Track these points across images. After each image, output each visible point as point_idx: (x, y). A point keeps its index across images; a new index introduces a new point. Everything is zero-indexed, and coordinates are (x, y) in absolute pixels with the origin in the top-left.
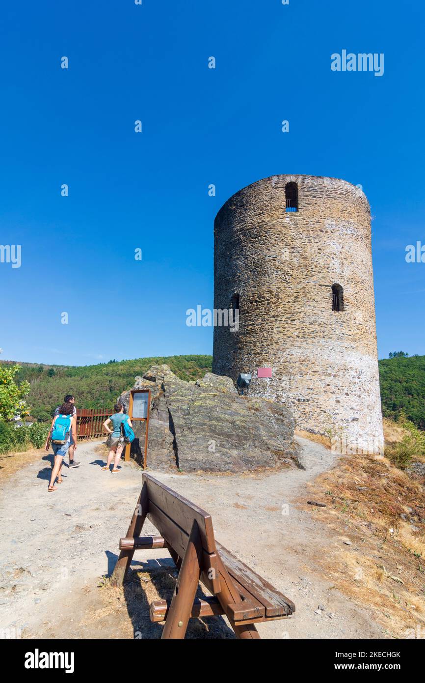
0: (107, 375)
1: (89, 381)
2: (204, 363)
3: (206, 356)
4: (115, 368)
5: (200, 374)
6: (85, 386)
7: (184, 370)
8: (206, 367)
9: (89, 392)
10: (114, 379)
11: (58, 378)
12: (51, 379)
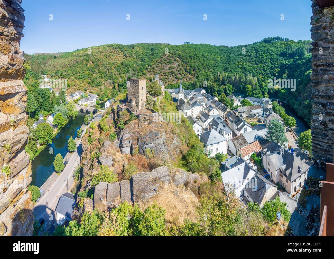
0: (75, 56)
1: (68, 60)
2: (115, 47)
3: (115, 44)
4: (78, 53)
5: (113, 52)
6: (67, 62)
7: (106, 51)
8: (116, 49)
9: (69, 64)
10: (78, 58)
11: (58, 59)
12: (55, 60)
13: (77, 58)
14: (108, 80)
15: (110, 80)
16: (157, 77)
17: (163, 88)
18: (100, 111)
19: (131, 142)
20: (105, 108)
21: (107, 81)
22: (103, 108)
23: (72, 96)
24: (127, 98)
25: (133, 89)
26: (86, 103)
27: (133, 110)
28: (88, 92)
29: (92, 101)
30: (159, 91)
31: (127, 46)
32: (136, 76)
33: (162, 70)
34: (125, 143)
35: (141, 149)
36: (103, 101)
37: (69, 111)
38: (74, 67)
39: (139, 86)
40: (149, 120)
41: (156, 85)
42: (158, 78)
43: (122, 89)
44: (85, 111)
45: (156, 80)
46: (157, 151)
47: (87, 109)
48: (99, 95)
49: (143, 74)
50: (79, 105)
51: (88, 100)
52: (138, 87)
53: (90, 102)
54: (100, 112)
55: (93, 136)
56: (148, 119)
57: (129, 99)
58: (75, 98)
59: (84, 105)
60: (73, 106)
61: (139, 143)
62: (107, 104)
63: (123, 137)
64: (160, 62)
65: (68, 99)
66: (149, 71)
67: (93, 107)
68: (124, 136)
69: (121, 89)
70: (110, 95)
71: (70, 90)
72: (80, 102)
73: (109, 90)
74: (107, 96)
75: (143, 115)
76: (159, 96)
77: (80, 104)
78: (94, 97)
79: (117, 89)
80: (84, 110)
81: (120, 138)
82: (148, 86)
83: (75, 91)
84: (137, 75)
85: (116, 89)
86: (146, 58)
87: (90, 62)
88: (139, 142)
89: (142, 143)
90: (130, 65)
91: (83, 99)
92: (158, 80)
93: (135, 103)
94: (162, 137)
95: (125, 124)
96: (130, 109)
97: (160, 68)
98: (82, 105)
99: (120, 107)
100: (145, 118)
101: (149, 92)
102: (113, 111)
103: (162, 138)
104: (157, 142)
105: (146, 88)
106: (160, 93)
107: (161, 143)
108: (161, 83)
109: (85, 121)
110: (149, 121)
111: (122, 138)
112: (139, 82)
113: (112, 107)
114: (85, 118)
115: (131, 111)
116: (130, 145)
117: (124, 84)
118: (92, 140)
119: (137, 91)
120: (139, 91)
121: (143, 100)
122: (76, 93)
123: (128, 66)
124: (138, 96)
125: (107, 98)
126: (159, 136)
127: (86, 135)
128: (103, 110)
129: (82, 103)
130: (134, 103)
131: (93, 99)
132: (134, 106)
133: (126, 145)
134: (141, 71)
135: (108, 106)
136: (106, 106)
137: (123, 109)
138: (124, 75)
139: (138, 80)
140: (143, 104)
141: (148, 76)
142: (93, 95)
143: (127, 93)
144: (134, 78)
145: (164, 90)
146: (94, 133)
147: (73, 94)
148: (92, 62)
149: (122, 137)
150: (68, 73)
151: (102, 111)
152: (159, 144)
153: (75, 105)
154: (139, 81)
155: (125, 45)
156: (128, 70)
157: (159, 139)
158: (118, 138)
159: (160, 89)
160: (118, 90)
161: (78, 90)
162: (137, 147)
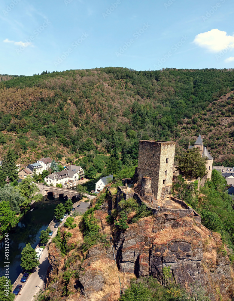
13: (41, 90)
14: (104, 141)
15: (108, 139)
16: (199, 140)
17: (209, 164)
18: (86, 197)
19: (137, 254)
20: (96, 191)
21: (101, 141)
22: (92, 191)
23: (32, 168)
24: (136, 175)
25: (148, 161)
26: (59, 182)
27: (146, 199)
28: (63, 160)
29: (71, 179)
30: (200, 169)
31: (146, 73)
32: (158, 136)
33: (212, 128)
34: (127, 255)
35: (153, 269)
36: (92, 178)
37: (25, 198)
38: (35, 108)
39: (161, 156)
40: (174, 219)
41: (196, 156)
42: (202, 144)
43: (128, 160)
44: (56, 196)
45: (196, 147)
46: (183, 277)
47: (62, 192)
48: (84, 168)
49: (172, 132)
50: (45, 187)
51: (64, 175)
52: (159, 158)
53: (67, 179)
54: (86, 199)
55: (71, 241)
56: (172, 217)
57: (140, 177)
58: (39, 172)
59: (55, 186)
60: (31, 187)
61: (151, 258)
62: (100, 185)
63: (124, 244)
64: (210, 110)
65: (23, 175)
66: (184, 128)
67: (73, 188)
68: (125, 242)
69: (128, 158)
70: (105, 168)
71: (27, 156)
72: (48, 179)
73: (105, 158)
74: (100, 169)
75: (164, 209)
76: (199, 178)
77: (48, 183)
78: (76, 171)
79: (120, 158)
80: (56, 194)
81: (119, 246)
82: (179, 156)
83: (38, 158)
84: (160, 133)
85: (117, 158)
86: (182, 101)
87: (69, 101)
88: (152, 256)
89: (156, 258)
90: (147, 112)
91: (54, 174)
92: (202, 147)
93: (150, 186)
94: (197, 255)
95: (130, 222)
96: (141, 195)
97: (208, 122)
98: (52, 185)
99: (122, 192)
100: (166, 215)
101: (179, 169)
102: (108, 196)
103: (197, 257)
104: (186, 262)
105: (173, 160)
106: (201, 173)
107: (193, 266)
108: (206, 154)
109: (56, 215)
110: (173, 222)
111: (121, 247)
112: (162, 149)
113: (108, 190)
114: (57, 209)
115: (142, 200)
116: (136, 258)
117: (133, 149)
118: (68, 248)
119: (156, 165)
120: (161, 164)
121: (166, 182)
122: (40, 162)
123: (143, 116)
124: (158, 173)
125: (100, 174)
126: (190, 253)
127: (56, 240)
128: (92, 195)
129: (52, 181)
130: (148, 186)
131: (73, 175)
132: (148, 192)
133: (128, 259)
134: (168, 126)
135: (101, 188)
136: (97, 188)
137: (127, 195)
138: (135, 133)
139: (160, 144)
140: (165, 190)
141: (182, 137)
142: (73, 167)
143: (136, 166)
144: (152, 140)
145: (211, 168)
146: (72, 236)
147: (34, 165)
148: (74, 103)
149: (122, 244)
150: (21, 121)
151: (90, 196)
152: (188, 266)
153: (37, 185)
154: (162, 146)
155: (140, 72)
156: (143, 122)
157: (190, 258)
158: (115, 246)
159: (203, 165)
160: (122, 160)
161: (43, 156)
162: (148, 264)
